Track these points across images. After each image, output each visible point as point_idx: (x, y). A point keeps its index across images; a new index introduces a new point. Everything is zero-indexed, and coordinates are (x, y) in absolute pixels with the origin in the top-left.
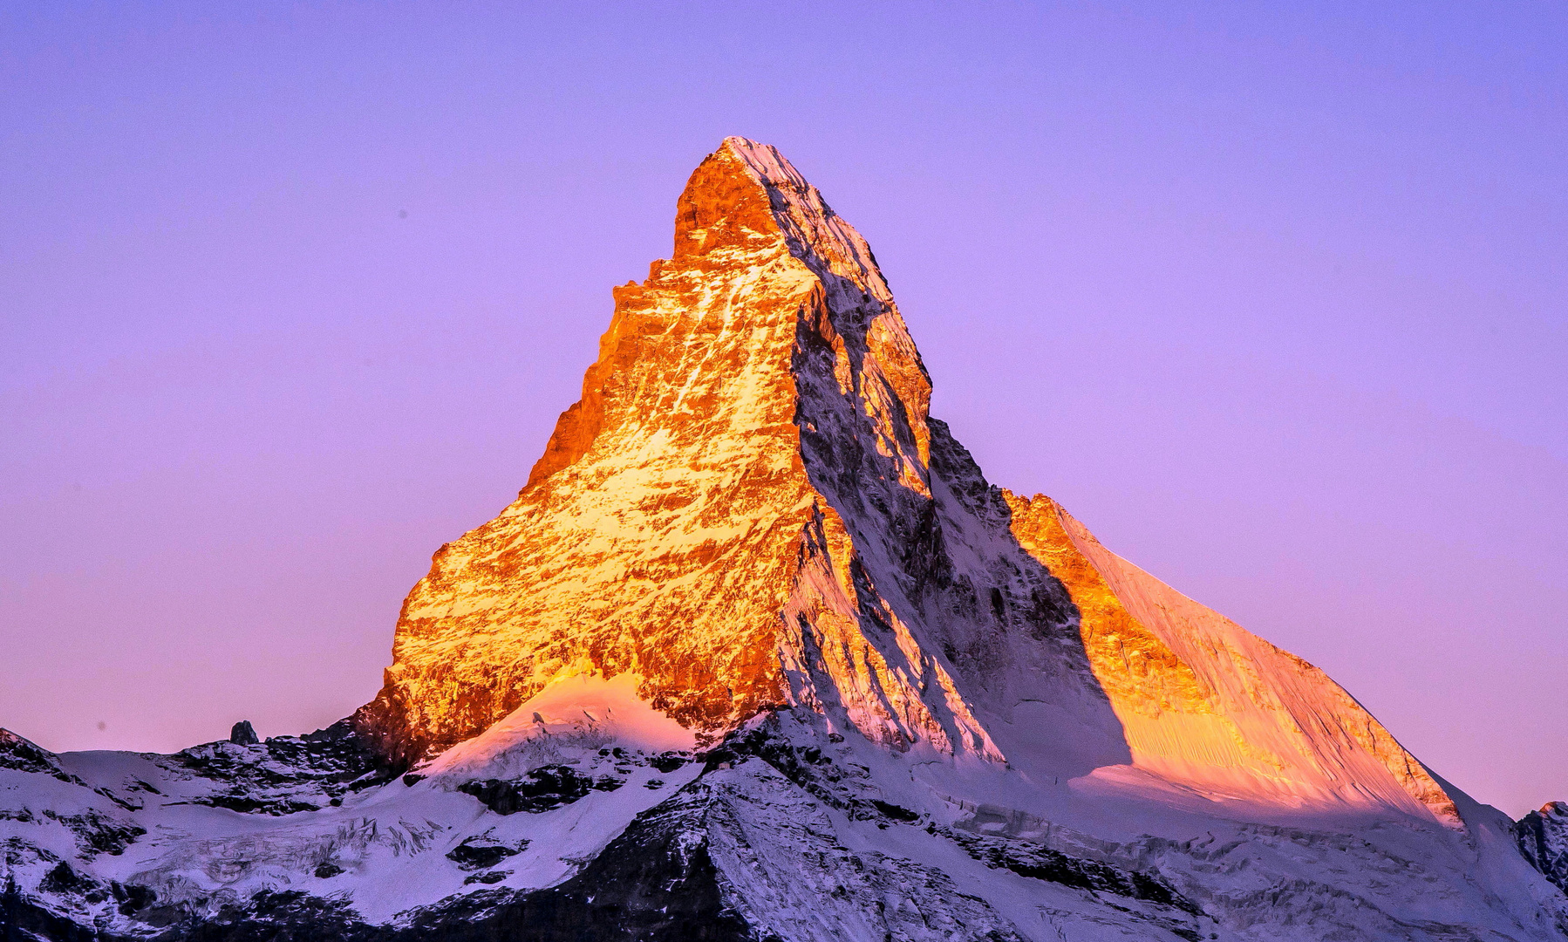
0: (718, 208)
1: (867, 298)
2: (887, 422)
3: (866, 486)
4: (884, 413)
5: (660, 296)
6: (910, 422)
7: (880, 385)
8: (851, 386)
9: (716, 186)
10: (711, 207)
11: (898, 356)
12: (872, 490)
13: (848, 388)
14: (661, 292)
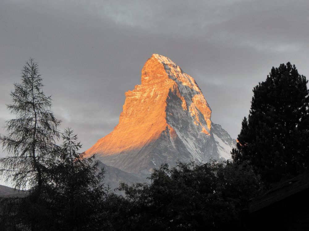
0: (151, 71)
1: (192, 90)
2: (197, 118)
3: (190, 131)
4: (196, 116)
5: (137, 93)
6: (205, 119)
7: (196, 109)
8: (186, 109)
9: (151, 66)
10: (150, 71)
11: (201, 103)
12: (192, 132)
13: (185, 109)
14: (137, 92)
